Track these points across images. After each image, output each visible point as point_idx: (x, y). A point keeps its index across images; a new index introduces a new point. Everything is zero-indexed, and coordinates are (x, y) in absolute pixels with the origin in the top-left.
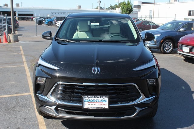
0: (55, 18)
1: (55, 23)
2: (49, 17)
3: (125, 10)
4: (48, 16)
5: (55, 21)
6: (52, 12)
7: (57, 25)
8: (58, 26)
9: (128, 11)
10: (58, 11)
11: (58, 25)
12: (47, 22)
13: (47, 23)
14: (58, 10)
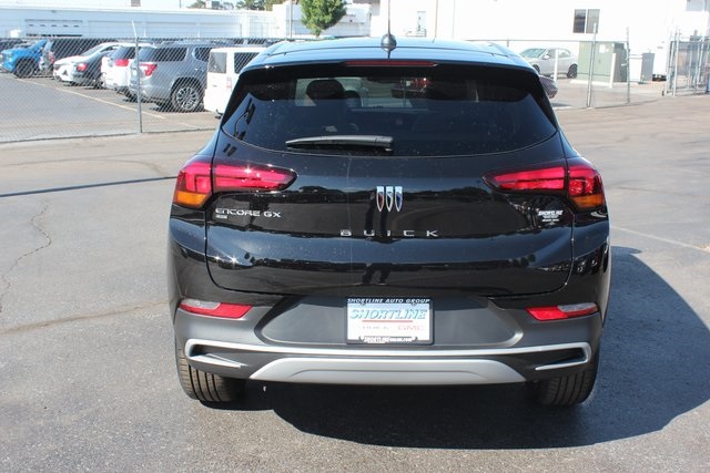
0: (49, 45)
1: (52, 68)
2: (18, 41)
3: (318, 11)
4: (14, 34)
5: (46, 57)
6: (26, 20)
7: (58, 73)
8: (64, 78)
9: (328, 14)
10: (53, 17)
11: (65, 73)
12: (11, 60)
13: (11, 67)
14: (53, 11)
